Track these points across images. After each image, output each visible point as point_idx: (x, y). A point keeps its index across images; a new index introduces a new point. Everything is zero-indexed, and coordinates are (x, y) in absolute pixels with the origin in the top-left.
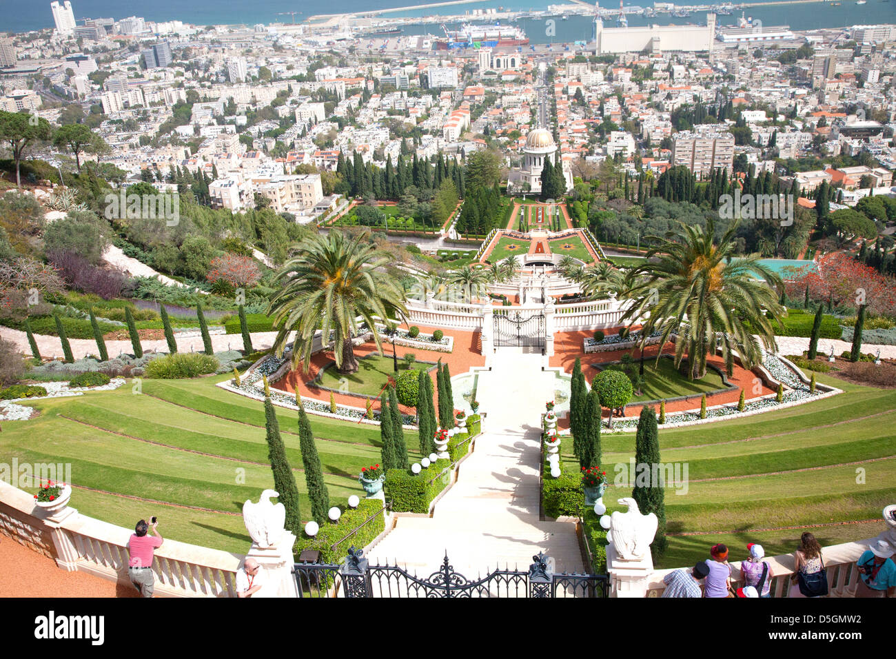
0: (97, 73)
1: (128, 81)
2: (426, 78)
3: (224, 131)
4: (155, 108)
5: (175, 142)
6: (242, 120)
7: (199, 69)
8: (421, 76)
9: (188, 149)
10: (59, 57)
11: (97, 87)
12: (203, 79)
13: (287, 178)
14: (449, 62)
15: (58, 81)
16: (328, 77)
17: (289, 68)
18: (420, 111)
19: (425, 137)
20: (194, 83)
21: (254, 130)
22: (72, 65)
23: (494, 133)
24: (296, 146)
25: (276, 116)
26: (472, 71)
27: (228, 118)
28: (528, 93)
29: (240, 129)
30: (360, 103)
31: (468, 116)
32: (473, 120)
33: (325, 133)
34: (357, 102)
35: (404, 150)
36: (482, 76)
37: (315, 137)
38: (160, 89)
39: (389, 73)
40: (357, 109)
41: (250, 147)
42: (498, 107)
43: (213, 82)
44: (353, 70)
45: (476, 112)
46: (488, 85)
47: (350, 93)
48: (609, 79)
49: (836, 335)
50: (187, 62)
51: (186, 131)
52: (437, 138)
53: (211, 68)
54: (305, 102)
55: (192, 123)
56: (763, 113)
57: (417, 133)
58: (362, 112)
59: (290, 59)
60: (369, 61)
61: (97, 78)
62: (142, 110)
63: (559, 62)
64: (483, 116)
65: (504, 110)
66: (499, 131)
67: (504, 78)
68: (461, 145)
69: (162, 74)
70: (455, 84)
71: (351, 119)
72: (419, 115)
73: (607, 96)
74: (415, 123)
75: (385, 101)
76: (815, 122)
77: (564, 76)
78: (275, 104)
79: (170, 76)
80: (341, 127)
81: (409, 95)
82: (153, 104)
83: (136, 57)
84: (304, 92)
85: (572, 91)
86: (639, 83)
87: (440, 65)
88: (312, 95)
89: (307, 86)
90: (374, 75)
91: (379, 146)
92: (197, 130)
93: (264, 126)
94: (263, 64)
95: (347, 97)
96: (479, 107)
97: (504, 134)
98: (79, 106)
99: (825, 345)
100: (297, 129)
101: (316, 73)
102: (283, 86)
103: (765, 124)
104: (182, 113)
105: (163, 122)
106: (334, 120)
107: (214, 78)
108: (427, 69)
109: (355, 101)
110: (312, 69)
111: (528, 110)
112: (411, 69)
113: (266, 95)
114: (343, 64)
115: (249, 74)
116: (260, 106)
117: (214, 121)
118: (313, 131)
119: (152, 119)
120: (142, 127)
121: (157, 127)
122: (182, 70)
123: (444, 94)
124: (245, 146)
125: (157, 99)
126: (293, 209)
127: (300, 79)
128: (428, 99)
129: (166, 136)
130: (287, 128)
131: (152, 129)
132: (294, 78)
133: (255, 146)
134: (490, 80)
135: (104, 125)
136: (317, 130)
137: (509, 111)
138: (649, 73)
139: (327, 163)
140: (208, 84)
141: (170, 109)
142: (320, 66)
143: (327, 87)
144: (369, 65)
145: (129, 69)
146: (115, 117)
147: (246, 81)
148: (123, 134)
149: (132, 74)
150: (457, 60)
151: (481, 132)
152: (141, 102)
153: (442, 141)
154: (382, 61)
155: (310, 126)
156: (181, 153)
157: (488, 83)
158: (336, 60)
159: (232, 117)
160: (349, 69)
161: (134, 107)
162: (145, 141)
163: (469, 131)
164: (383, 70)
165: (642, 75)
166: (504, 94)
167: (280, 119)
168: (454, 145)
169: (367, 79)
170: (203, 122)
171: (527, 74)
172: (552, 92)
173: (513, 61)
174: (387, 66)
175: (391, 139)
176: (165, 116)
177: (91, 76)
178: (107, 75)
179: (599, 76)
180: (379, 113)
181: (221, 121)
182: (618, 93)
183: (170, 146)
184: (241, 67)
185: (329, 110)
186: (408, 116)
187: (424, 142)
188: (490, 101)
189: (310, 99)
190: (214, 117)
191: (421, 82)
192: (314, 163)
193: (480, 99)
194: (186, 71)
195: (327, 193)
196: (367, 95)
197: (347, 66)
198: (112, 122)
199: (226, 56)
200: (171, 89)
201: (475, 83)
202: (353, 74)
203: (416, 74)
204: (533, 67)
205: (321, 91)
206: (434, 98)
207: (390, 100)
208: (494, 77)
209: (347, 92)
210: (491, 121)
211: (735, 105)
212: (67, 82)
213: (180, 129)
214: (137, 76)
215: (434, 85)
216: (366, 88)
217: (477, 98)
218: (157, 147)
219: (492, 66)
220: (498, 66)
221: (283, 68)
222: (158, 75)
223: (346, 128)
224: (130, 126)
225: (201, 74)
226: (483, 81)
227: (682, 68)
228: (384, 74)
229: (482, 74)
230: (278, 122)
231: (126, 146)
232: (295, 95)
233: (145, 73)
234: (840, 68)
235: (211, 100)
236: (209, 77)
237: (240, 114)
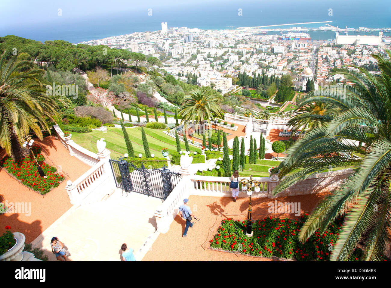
0: (171, 44)
1: (180, 46)
2: (273, 49)
3: (206, 63)
4: (186, 55)
5: (191, 65)
6: (212, 60)
7: (201, 43)
8: (272, 49)
9: (194, 68)
10: (162, 39)
11: (171, 48)
12: (202, 46)
13: (222, 78)
14: (282, 44)
15: (160, 46)
16: (241, 48)
17: (229, 44)
18: (270, 60)
19: (270, 69)
20: (199, 48)
21: (215, 63)
22: (165, 41)
23: (294, 69)
24: (228, 69)
25: (223, 59)
26: (289, 48)
27: (208, 59)
28: (309, 56)
29: (211, 62)
30: (250, 56)
31: (286, 63)
32: (288, 64)
33: (238, 65)
34: (249, 56)
35: (263, 73)
36: (293, 50)
37: (234, 66)
38: (189, 49)
39: (261, 47)
40: (249, 58)
41: (213, 68)
42: (297, 61)
44: (249, 45)
45: (289, 62)
46: (294, 53)
47: (247, 53)
48: (339, 53)
50: (198, 41)
51: (194, 62)
52: (275, 69)
53: (205, 43)
54: (232, 55)
55: (197, 60)
57: (268, 67)
58: (251, 59)
59: (229, 41)
60: (255, 43)
61: (171, 45)
62: (182, 55)
63: (321, 46)
64: (291, 63)
65: (299, 61)
66: (296, 68)
67: (300, 51)
68: (282, 72)
69: (190, 44)
70: (283, 52)
71: (247, 61)
72: (270, 62)
73: (337, 59)
74: (267, 64)
75: (259, 56)
77: (322, 51)
78: (223, 55)
79: (192, 45)
80: (243, 63)
81: (267, 55)
82: (186, 53)
83: (183, 39)
84: (232, 52)
85: (324, 57)
86: (349, 55)
87: (279, 45)
88: (235, 53)
89: (233, 50)
90: (256, 47)
91: (254, 71)
92: (198, 62)
93: (218, 62)
94: (221, 42)
96: (290, 60)
97: (298, 70)
98: (165, 53)
100: (229, 63)
101: (237, 46)
102: (226, 50)
104: (194, 57)
105: (188, 59)
106: (241, 61)
107: (205, 46)
108: (274, 46)
109: (249, 55)
110: (236, 44)
111: (307, 62)
112: (269, 46)
113: (220, 52)
114: (246, 43)
115: (216, 45)
116: (218, 56)
117: (203, 60)
118: (234, 64)
119: (185, 58)
120: (182, 60)
121: (186, 60)
122: (196, 43)
123: (279, 55)
124: (212, 68)
125: (187, 52)
126: (222, 88)
127: (232, 47)
128: (273, 56)
129: (188, 63)
130: (225, 63)
131: (184, 61)
132: (230, 47)
133: (215, 68)
134: (295, 51)
135: (171, 59)
136: (235, 64)
137: (301, 62)
138: (354, 52)
139: (235, 75)
140: (203, 48)
141: (191, 55)
142: (239, 44)
143: (240, 50)
144: (255, 44)
145: (181, 43)
146: (174, 57)
147: (215, 47)
148: (176, 62)
149: (181, 44)
150: (285, 44)
151: (290, 68)
152: (183, 53)
153: (276, 71)
154: (259, 43)
155: (233, 63)
156: (192, 68)
157: (295, 52)
158: (244, 42)
159: (209, 59)
160: (248, 45)
161: (180, 54)
162: (182, 65)
163: (286, 68)
165: (351, 52)
166: (300, 56)
167: (224, 60)
168: (280, 72)
169: (254, 49)
170: (200, 60)
171: (309, 50)
172: (317, 56)
173: (304, 45)
174: (261, 45)
175: (259, 69)
176: (189, 57)
177: (169, 45)
178: (174, 44)
179: (335, 52)
180: (256, 60)
181: (205, 59)
182: (341, 59)
183: (189, 66)
184: (214, 43)
185: (240, 58)
186: (265, 61)
187: (270, 71)
188: (294, 58)
189: (234, 54)
190: (204, 58)
191: (272, 50)
192: (231, 74)
193: (291, 57)
194: (197, 43)
195: (233, 84)
196: (253, 54)
197: (248, 44)
198: (174, 58)
199: (209, 39)
200: (192, 49)
201: (290, 52)
202: (249, 47)
203: (270, 48)
204: (311, 47)
205: (238, 52)
206: (275, 56)
207: (261, 56)
208: (296, 50)
209: (246, 52)
210: (294, 65)
212: (163, 46)
213: (193, 61)
214: (183, 45)
215: (276, 52)
216: (253, 52)
217: (290, 57)
218: (185, 67)
219: (297, 47)
220: (299, 46)
221: (227, 44)
222: (189, 45)
223: (245, 64)
224: (178, 60)
225: (201, 45)
227: (367, 51)
228: (259, 47)
229: (293, 49)
230: (223, 61)
231: (177, 66)
232: (230, 53)
233: (185, 44)
235: (203, 53)
236: (204, 46)
237: (212, 58)
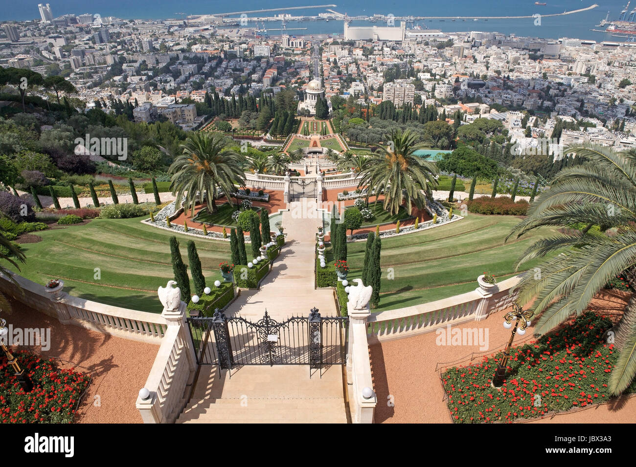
0: (66, 46)
1: (85, 50)
2: (253, 51)
3: (141, 79)
4: (101, 67)
5: (113, 86)
6: (150, 73)
7: (126, 44)
8: (250, 50)
9: (121, 90)
10: (44, 36)
11: (67, 54)
12: (128, 50)
13: (178, 106)
14: (266, 43)
16: (198, 49)
17: (177, 45)
18: (250, 69)
20: (123, 52)
21: (158, 79)
22: (52, 41)
23: (290, 82)
24: (182, 88)
25: (170, 71)
26: (278, 48)
27: (143, 72)
28: (309, 61)
29: (150, 78)
30: (217, 65)
31: (276, 72)
32: (279, 75)
33: (198, 81)
35: (242, 90)
36: (284, 51)
37: (192, 83)
38: (103, 55)
39: (233, 48)
40: (215, 68)
42: (292, 68)
43: (134, 52)
45: (280, 70)
47: (211, 59)
48: (350, 52)
49: (463, 190)
50: (119, 40)
51: (119, 79)
52: (260, 84)
53: (133, 44)
54: (186, 64)
55: (123, 74)
56: (429, 74)
57: (249, 81)
58: (218, 69)
59: (177, 39)
60: (221, 41)
61: (67, 49)
62: (93, 67)
63: (325, 44)
64: (284, 73)
66: (293, 81)
67: (295, 52)
69: (104, 47)
70: (269, 55)
71: (212, 73)
72: (250, 72)
73: (350, 63)
74: (247, 76)
75: (231, 64)
76: (454, 80)
77: (328, 52)
78: (169, 64)
79: (109, 48)
80: (207, 77)
81: (244, 61)
82: (100, 64)
83: (89, 37)
84: (185, 58)
85: (332, 60)
86: (367, 56)
87: (261, 44)
88: (190, 60)
89: (187, 54)
90: (224, 49)
91: (228, 89)
92: (125, 78)
93: (163, 77)
94: (161, 41)
95: (210, 61)
96: (282, 68)
97: (296, 83)
98: (57, 65)
99: (457, 195)
101: (192, 47)
102: (173, 54)
103: (430, 80)
104: (117, 69)
106: (203, 73)
107: (134, 49)
108: (254, 46)
109: (214, 63)
110: (189, 45)
111: (308, 70)
112: (245, 46)
113: (164, 59)
114: (208, 43)
116: (161, 66)
117: (135, 74)
118: (191, 79)
119: (100, 72)
122: (116, 45)
123: (263, 60)
124: (153, 88)
126: (181, 123)
127: (183, 51)
128: (254, 63)
129: (107, 82)
132: (179, 50)
133: (158, 88)
134: (288, 53)
135: (72, 75)
136: (193, 79)
137: (298, 70)
138: (371, 51)
139: (199, 98)
140: (131, 53)
141: (110, 67)
142: (194, 44)
143: (199, 55)
144: (222, 43)
145: (86, 44)
146: (78, 72)
147: (153, 51)
148: (84, 81)
149: (87, 47)
150: (270, 42)
151: (284, 81)
152: (92, 62)
153: (262, 86)
154: (229, 41)
155: (189, 77)
157: (287, 55)
158: (203, 40)
159: (146, 72)
160: (211, 45)
161: (89, 66)
163: (277, 80)
164: (230, 46)
165: (368, 52)
166: (295, 61)
168: (269, 88)
169: (221, 51)
170: (129, 74)
171: (308, 50)
172: (321, 60)
173: (300, 43)
174: (232, 44)
175: (234, 85)
176: (107, 70)
177: (63, 48)
178: (73, 47)
179: (346, 52)
180: (228, 70)
181: (139, 74)
182: (356, 62)
183: (110, 87)
185: (200, 68)
186: (243, 72)
188: (288, 64)
189: (189, 62)
190: (135, 71)
191: (250, 53)
192: (192, 98)
193: (283, 63)
194: (118, 45)
195: (199, 114)
196: (220, 61)
198: (77, 74)
199: (141, 37)
200: (110, 55)
201: (280, 54)
202: (213, 48)
203: (247, 48)
204: (311, 46)
205: (195, 58)
206: (258, 62)
207: (234, 63)
208: (290, 51)
209: (209, 58)
210: (288, 75)
211: (415, 70)
212: (49, 51)
213: (115, 78)
214: (90, 48)
215: (258, 55)
216: (220, 56)
217: (281, 63)
218: (103, 88)
219: (289, 46)
220: (292, 45)
221: (174, 44)
222: (102, 47)
223: (209, 78)
224: (87, 76)
225: (127, 47)
226: (284, 53)
227: (388, 49)
228: (230, 48)
229: (283, 49)
231: (86, 88)
232: (181, 60)
233: (95, 46)
234: (466, 52)
235: (133, 62)
236: (132, 49)
237: (150, 70)
